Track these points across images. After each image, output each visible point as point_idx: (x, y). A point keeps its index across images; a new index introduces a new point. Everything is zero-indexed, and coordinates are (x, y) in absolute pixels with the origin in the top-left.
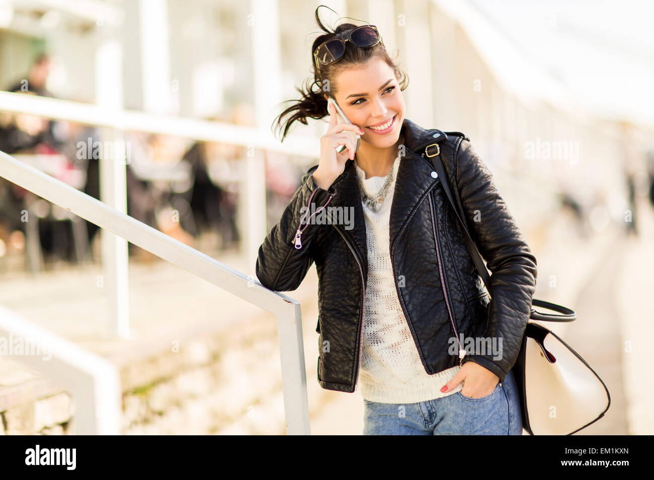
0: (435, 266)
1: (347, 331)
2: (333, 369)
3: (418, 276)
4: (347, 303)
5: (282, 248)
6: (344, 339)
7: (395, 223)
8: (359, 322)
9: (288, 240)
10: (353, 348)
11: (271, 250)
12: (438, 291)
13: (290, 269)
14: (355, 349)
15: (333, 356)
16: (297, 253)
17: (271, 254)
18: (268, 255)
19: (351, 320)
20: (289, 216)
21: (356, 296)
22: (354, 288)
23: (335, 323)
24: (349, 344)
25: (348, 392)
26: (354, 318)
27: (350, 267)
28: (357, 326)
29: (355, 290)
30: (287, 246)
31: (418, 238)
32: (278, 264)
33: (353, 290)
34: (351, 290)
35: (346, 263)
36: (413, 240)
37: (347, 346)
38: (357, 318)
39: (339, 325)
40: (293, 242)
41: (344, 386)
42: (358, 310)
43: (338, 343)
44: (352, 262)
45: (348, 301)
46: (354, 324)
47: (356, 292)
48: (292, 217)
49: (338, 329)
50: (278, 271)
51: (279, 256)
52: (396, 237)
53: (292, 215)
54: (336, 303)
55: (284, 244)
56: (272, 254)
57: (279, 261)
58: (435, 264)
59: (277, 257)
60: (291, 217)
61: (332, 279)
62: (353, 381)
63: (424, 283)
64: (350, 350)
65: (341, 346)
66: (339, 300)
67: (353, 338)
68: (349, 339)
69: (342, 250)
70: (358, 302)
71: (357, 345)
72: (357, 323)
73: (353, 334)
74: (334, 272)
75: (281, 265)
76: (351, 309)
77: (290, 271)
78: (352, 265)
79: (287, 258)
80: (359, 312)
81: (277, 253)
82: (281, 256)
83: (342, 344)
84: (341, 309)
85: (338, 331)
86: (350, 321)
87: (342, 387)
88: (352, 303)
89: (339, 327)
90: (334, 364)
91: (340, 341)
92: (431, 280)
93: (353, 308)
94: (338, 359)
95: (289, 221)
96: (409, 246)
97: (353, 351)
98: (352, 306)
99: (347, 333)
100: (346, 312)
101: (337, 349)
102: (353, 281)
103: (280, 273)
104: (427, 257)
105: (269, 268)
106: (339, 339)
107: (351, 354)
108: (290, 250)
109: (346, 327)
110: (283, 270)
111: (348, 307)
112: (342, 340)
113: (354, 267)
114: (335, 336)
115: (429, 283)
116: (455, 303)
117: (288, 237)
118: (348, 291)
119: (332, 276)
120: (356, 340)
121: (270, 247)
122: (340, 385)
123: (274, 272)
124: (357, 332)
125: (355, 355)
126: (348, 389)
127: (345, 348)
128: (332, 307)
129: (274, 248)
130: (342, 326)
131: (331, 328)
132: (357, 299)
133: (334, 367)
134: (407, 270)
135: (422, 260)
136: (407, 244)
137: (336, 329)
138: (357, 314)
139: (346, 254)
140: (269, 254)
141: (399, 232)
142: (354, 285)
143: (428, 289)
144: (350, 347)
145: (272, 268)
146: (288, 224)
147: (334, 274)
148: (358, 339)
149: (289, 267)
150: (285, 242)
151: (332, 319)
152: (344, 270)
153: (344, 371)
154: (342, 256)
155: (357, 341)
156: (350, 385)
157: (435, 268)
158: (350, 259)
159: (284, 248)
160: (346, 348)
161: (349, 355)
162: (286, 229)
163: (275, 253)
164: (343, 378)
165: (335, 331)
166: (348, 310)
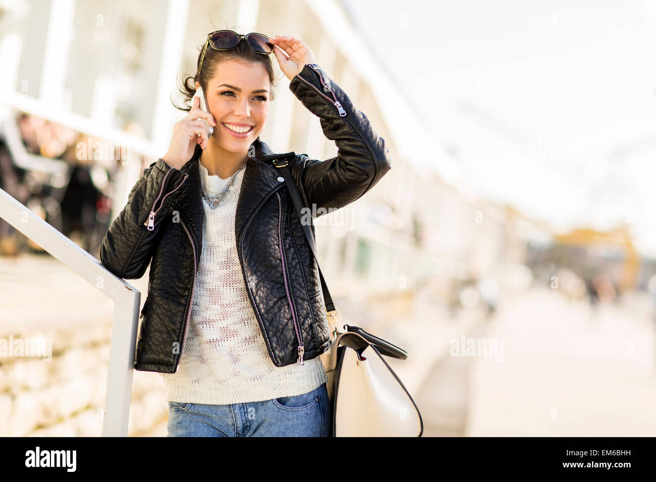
0: (279, 261)
1: (174, 311)
2: (155, 350)
3: (263, 270)
4: (175, 284)
5: (134, 231)
6: (169, 318)
7: (240, 215)
8: (187, 303)
9: (140, 222)
10: (178, 329)
11: (121, 233)
12: (280, 287)
13: (141, 252)
14: (181, 329)
15: (156, 337)
16: (149, 236)
17: (121, 237)
18: (117, 239)
19: (179, 300)
20: (140, 199)
21: (186, 278)
22: (184, 271)
23: (161, 303)
24: (174, 324)
25: (169, 373)
26: (182, 299)
27: (182, 250)
28: (184, 307)
29: (185, 273)
30: (140, 228)
31: (264, 233)
32: (130, 247)
33: (184, 273)
34: (182, 272)
35: (179, 245)
36: (260, 234)
37: (172, 326)
38: (185, 299)
39: (166, 305)
40: (145, 224)
41: (165, 367)
42: (187, 292)
43: (163, 323)
44: (185, 245)
45: (177, 283)
46: (181, 304)
47: (186, 275)
48: (144, 200)
49: (165, 309)
50: (130, 254)
51: (130, 239)
52: (242, 228)
53: (143, 198)
54: (165, 284)
55: (137, 226)
56: (123, 237)
57: (131, 244)
58: (279, 260)
59: (128, 240)
60: (142, 200)
61: (163, 259)
62: (175, 361)
63: (269, 278)
64: (174, 331)
65: (166, 326)
66: (168, 281)
67: (179, 319)
68: (175, 319)
69: (176, 232)
70: (188, 284)
71: (183, 326)
72: (185, 304)
73: (180, 314)
74: (166, 252)
75: (133, 248)
76: (179, 290)
77: (142, 254)
78: (185, 248)
79: (139, 241)
80: (188, 293)
81: (128, 236)
82: (133, 239)
83: (167, 324)
84: (168, 289)
85: (164, 311)
86: (177, 302)
87: (162, 369)
88: (181, 285)
89: (166, 307)
90: (156, 344)
91: (166, 320)
92: (275, 276)
93: (182, 290)
94: (161, 339)
95: (140, 204)
96: (255, 239)
97: (178, 331)
98: (180, 288)
99: (174, 313)
100: (174, 293)
101: (162, 330)
102: (184, 264)
103: (131, 256)
104: (272, 253)
105: (119, 252)
106: (164, 319)
107: (176, 335)
108: (142, 232)
109: (173, 307)
110: (135, 253)
111: (176, 288)
112: (167, 320)
113: (187, 250)
114: (161, 316)
115: (273, 279)
116: (297, 300)
117: (140, 219)
118: (178, 273)
119: (163, 257)
120: (183, 320)
121: (121, 230)
122: (160, 366)
123: (125, 256)
124: (184, 312)
125: (179, 335)
126: (169, 370)
127: (169, 329)
128: (160, 287)
129: (124, 231)
130: (169, 305)
131: (157, 308)
132: (187, 281)
133: (155, 348)
134: (252, 264)
135: (267, 255)
136: (253, 237)
137: (162, 309)
138: (186, 295)
139: (180, 236)
140: (119, 237)
141: (245, 224)
142: (186, 268)
143: (272, 284)
144: (175, 328)
145: (124, 251)
146: (139, 207)
147: (166, 254)
148: (184, 319)
149: (141, 250)
150: (137, 224)
151: (159, 299)
152: (177, 252)
153: (166, 352)
154: (176, 238)
155: (183, 322)
156: (172, 365)
157: (279, 264)
158: (184, 242)
159: (137, 231)
160: (171, 328)
161: (174, 336)
162: (137, 212)
163: (125, 237)
164: (165, 359)
165: (162, 311)
166: (177, 291)
